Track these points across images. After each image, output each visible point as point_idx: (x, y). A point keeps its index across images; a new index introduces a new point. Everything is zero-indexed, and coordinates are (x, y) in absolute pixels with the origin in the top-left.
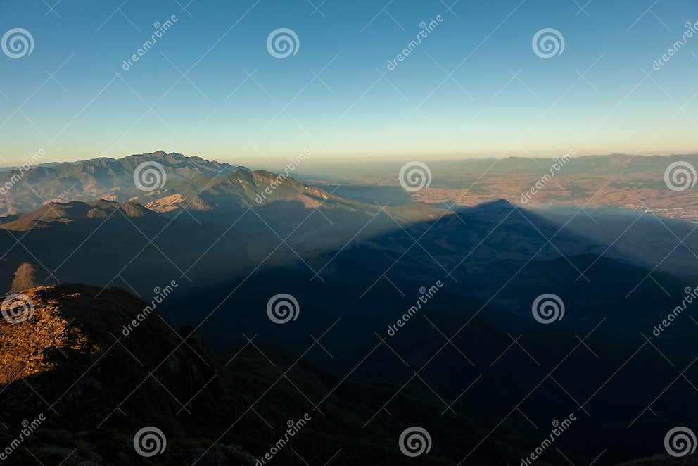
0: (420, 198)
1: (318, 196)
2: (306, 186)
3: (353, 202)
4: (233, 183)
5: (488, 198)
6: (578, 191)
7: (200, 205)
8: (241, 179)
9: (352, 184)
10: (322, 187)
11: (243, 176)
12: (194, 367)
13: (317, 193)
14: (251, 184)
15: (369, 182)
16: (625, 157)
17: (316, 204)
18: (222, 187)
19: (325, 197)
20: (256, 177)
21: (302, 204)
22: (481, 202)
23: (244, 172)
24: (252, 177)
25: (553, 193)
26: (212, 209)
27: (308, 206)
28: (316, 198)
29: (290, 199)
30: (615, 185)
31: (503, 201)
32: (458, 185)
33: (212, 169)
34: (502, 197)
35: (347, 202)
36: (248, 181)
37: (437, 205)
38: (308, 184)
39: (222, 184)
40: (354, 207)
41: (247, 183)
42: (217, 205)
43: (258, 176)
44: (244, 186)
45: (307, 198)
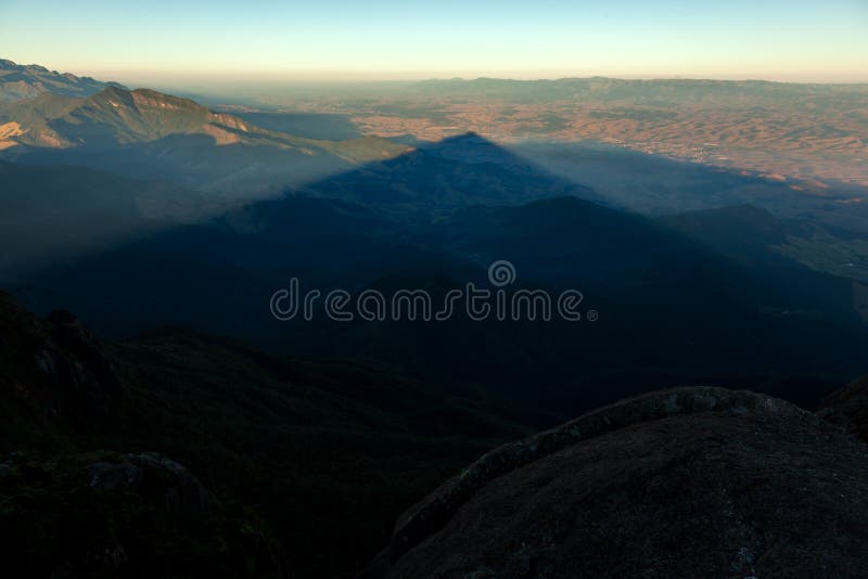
0: (370, 130)
1: (234, 127)
2: (214, 113)
3: (285, 136)
4: (102, 107)
5: (454, 130)
6: (555, 122)
7: (52, 140)
8: (116, 101)
9: (280, 111)
10: (236, 115)
11: (118, 97)
12: (77, 364)
13: (231, 122)
14: (131, 109)
15: (303, 108)
16: (605, 80)
17: (232, 138)
18: (85, 113)
19: (244, 128)
20: (137, 99)
21: (212, 139)
22: (446, 135)
23: (116, 90)
24: (132, 99)
25: (528, 124)
26: (74, 145)
27: (220, 141)
28: (230, 130)
29: (192, 131)
30: (595, 115)
31: (471, 135)
32: (417, 113)
33: (66, 86)
34: (471, 129)
35: (274, 135)
36: (126, 104)
37: (393, 140)
38: (216, 110)
39: (85, 108)
40: (286, 143)
41: (125, 107)
42: (82, 140)
43: (142, 98)
44: (121, 113)
45: (218, 129)
